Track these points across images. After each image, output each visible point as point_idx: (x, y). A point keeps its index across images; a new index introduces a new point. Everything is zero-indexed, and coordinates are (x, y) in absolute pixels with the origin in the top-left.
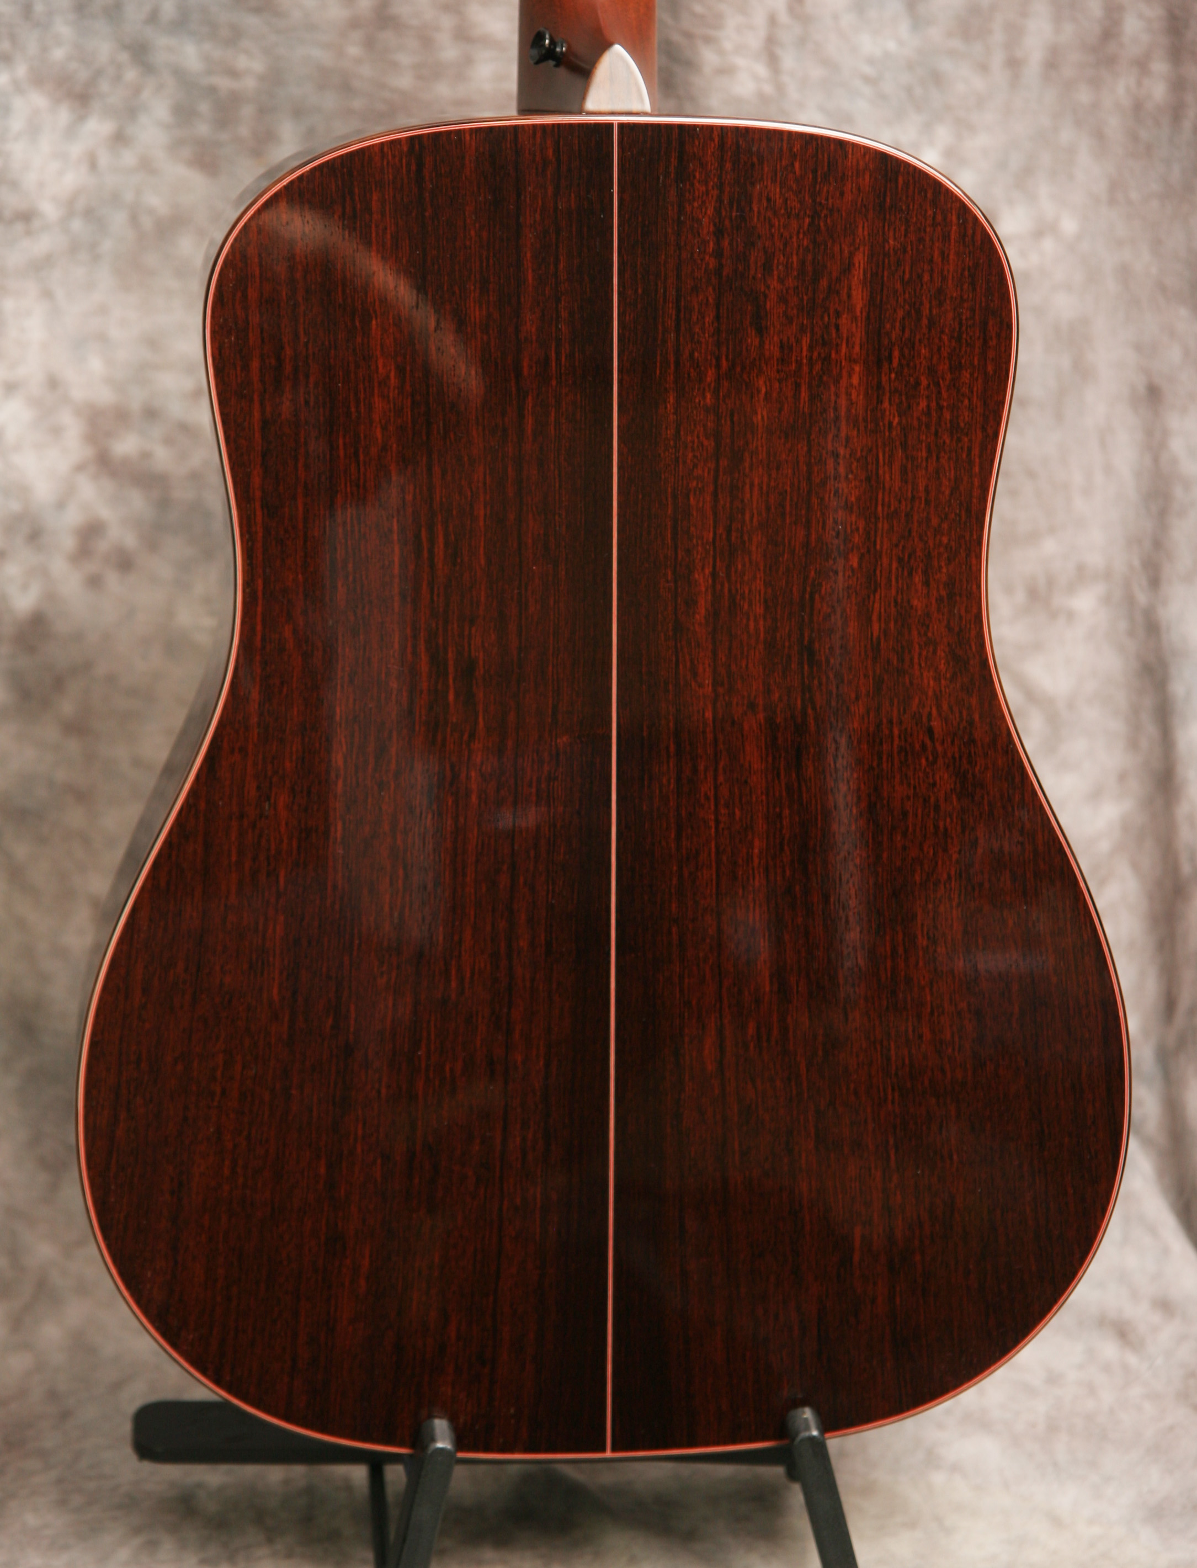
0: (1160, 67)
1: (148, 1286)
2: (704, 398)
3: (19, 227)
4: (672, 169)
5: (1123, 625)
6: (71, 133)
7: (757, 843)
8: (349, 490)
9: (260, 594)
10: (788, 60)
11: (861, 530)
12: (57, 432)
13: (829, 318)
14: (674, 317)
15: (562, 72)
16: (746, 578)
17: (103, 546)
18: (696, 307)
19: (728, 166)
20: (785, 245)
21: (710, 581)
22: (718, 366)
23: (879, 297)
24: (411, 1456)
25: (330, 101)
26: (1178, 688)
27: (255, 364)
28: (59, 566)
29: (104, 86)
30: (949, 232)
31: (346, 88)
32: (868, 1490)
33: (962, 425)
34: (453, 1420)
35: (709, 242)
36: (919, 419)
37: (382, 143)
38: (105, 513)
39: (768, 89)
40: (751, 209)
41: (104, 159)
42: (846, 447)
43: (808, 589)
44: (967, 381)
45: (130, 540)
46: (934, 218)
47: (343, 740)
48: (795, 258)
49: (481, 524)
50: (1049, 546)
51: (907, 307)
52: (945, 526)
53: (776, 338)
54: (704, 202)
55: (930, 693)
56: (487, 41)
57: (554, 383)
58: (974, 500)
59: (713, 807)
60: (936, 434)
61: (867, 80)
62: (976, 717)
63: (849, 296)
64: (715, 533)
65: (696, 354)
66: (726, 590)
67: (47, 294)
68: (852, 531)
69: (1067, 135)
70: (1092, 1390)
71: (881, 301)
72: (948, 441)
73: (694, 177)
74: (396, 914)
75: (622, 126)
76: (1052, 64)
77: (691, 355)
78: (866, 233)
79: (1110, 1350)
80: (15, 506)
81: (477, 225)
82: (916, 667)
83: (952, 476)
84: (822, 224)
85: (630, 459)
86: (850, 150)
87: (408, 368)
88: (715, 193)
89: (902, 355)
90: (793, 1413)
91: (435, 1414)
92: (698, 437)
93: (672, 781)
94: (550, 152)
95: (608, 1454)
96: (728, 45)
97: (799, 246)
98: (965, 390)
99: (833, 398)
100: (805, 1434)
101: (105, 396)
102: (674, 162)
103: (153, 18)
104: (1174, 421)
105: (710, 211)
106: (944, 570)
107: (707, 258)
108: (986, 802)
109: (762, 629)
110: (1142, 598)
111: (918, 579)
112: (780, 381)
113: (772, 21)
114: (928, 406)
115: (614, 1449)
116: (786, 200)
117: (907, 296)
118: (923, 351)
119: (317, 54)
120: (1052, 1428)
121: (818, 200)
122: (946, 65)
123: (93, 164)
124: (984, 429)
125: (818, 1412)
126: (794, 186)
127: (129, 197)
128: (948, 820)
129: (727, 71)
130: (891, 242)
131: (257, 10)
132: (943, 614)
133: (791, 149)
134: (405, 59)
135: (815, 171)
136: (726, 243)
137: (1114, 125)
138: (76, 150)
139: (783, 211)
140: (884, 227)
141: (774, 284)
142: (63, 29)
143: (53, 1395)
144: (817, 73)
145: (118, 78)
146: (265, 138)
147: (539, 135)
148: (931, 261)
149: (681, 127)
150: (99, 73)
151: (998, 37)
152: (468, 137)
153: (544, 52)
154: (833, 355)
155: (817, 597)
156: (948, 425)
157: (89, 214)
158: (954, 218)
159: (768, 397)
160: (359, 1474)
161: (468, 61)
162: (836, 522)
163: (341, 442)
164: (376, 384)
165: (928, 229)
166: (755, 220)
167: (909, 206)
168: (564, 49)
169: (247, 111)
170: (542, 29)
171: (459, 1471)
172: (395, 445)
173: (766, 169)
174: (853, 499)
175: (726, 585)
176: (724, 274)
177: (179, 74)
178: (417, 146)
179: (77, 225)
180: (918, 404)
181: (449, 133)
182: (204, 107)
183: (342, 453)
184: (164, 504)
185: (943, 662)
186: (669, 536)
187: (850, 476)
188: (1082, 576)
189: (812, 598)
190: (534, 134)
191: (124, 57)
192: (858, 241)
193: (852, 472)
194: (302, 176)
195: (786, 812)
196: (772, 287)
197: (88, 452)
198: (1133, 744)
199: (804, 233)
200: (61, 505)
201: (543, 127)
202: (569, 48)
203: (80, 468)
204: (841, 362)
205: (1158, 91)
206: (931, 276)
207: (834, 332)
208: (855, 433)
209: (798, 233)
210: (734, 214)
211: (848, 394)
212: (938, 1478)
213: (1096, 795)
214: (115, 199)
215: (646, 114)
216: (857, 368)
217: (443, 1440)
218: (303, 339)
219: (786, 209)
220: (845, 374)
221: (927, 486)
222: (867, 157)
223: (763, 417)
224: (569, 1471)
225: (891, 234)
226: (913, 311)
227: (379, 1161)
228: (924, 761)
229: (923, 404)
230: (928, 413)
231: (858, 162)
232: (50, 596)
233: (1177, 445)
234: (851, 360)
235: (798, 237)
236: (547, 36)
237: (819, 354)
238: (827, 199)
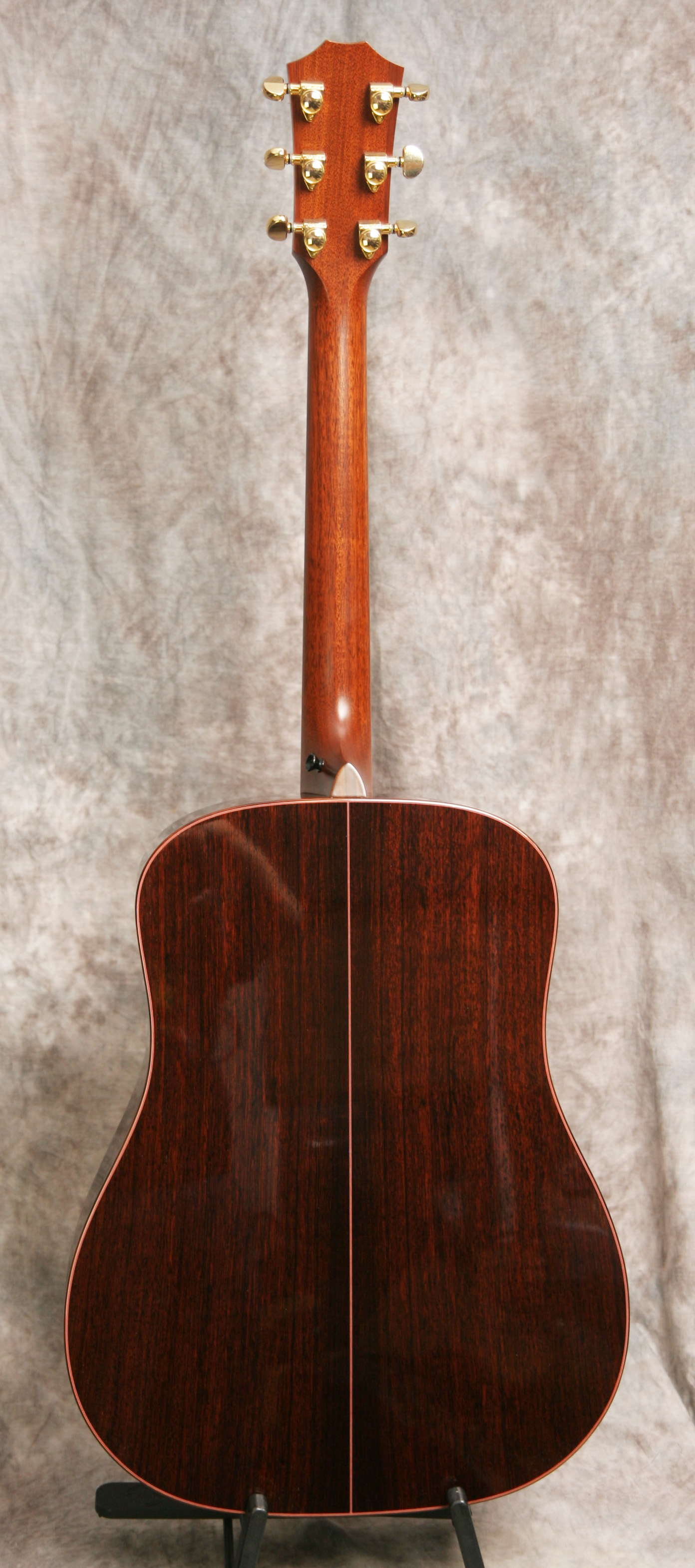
0: (641, 760)
1: (102, 1420)
2: (396, 941)
3: (48, 846)
4: (377, 825)
5: (633, 1049)
6: (76, 798)
7: (427, 1176)
8: (210, 990)
9: (163, 1045)
10: (448, 758)
11: (479, 1010)
12: (66, 951)
13: (460, 900)
14: (379, 900)
15: (322, 775)
16: (419, 1035)
17: (89, 1010)
18: (391, 895)
19: (407, 823)
20: (437, 863)
21: (400, 1036)
22: (403, 925)
23: (485, 890)
24: (243, 1515)
25: (211, 779)
26: (662, 1084)
27: (162, 926)
28: (66, 1022)
29: (94, 774)
30: (521, 857)
31: (219, 773)
32: (498, 1532)
33: (530, 955)
34: (266, 1495)
35: (397, 862)
36: (508, 952)
37: (228, 814)
38: (91, 993)
39: (437, 772)
40: (418, 845)
41: (93, 811)
42: (470, 966)
43: (452, 1040)
44: (532, 932)
45: (104, 1008)
46: (513, 850)
47: (207, 1122)
48: (442, 870)
49: (280, 1007)
50: (593, 1007)
51: (500, 894)
52: (523, 1007)
53: (432, 910)
54: (394, 842)
55: (517, 1095)
56: (291, 749)
57: (317, 934)
58: (538, 994)
59: (403, 1157)
60: (517, 959)
61: (490, 766)
62: (542, 1108)
63: (470, 889)
64: (402, 1011)
65: (391, 919)
66: (409, 1042)
67: (63, 880)
68: (474, 1009)
69: (594, 794)
70: (621, 1475)
71: (487, 891)
72: (523, 963)
73: (389, 829)
74: (235, 1215)
75: (351, 804)
76: (585, 759)
77: (389, 919)
78: (478, 857)
79: (632, 1451)
80: (44, 991)
81: (277, 854)
82: (509, 1081)
83: (526, 981)
84: (455, 853)
85: (357, 973)
86: (469, 816)
87: (241, 927)
88: (400, 836)
89: (498, 919)
90: (450, 1490)
91: (257, 1491)
92: (393, 962)
93: (381, 1143)
94: (315, 817)
95: (351, 1514)
96: (416, 751)
97: (443, 864)
98: (531, 937)
99: (463, 941)
100: (456, 1502)
101: (92, 932)
102: (378, 821)
103: (120, 739)
104: (656, 942)
105: (397, 846)
106: (523, 1030)
107: (396, 870)
108: (548, 1153)
109: (428, 1062)
110: (642, 1035)
111: (509, 1035)
112: (435, 932)
113: (439, 738)
114: (513, 945)
115: (354, 1511)
116: (436, 840)
117: (500, 888)
118: (509, 916)
119: (204, 756)
120: (599, 1496)
121: (453, 840)
122: (531, 759)
123: (87, 813)
124: (542, 957)
125: (465, 1489)
126: (441, 834)
127: (106, 829)
128: (528, 1163)
129: (416, 764)
130: (491, 861)
131: (174, 735)
132: (523, 1054)
133: (438, 815)
134: (249, 758)
135: (451, 826)
136: (406, 862)
137: (619, 790)
138: (79, 806)
139: (435, 846)
140: (487, 854)
141: (431, 882)
142: (73, 746)
143: (54, 1479)
144: (463, 764)
145: (101, 770)
146: (176, 800)
147: (309, 808)
148: (512, 871)
149: (382, 804)
150: (91, 767)
151: (557, 745)
152: (272, 810)
153: (313, 765)
154: (463, 919)
155: (456, 1044)
156: (523, 955)
157: (85, 839)
158: (523, 849)
159: (429, 941)
160: (219, 1524)
161: (282, 759)
162: (466, 1005)
163: (206, 965)
164: (225, 936)
165: (510, 855)
166: (421, 850)
167: (500, 844)
168: (323, 764)
169: (167, 785)
170: (312, 754)
171: (269, 1524)
172: (234, 967)
173: (426, 825)
174: (474, 993)
175: (409, 1039)
176: (405, 878)
177: (132, 767)
178: (246, 815)
179: (78, 844)
180: (507, 944)
181: (262, 808)
182: (145, 784)
183: (207, 971)
184: (122, 988)
185: (523, 1079)
186: (378, 1013)
187: (473, 982)
188: (611, 1022)
189: (454, 1045)
190: (306, 808)
191: (104, 759)
192: (474, 861)
193: (474, 979)
194: (187, 830)
195: (442, 1159)
196: (430, 884)
197: (83, 961)
198: (640, 1114)
199: (446, 857)
200: (67, 990)
201: (311, 805)
202: (326, 763)
203: (77, 970)
204: (466, 922)
205: (641, 772)
206: (512, 878)
207: (462, 907)
208: (475, 959)
209: (443, 857)
210: (410, 847)
211: (471, 939)
212: (536, 1525)
213: (621, 1141)
214: (99, 830)
215: (364, 798)
216: (475, 926)
217: (260, 1507)
218: (187, 913)
219: (437, 845)
220: (469, 928)
221: (513, 986)
222: (478, 819)
223: (426, 951)
224: (336, 1523)
225: (491, 857)
226: (503, 897)
227: (226, 1351)
228: (515, 1132)
229: (510, 944)
230: (513, 949)
231: (473, 821)
232: (61, 1038)
233: (657, 954)
234: (472, 921)
235: (443, 859)
236: (314, 757)
237: (455, 919)
238: (458, 840)
